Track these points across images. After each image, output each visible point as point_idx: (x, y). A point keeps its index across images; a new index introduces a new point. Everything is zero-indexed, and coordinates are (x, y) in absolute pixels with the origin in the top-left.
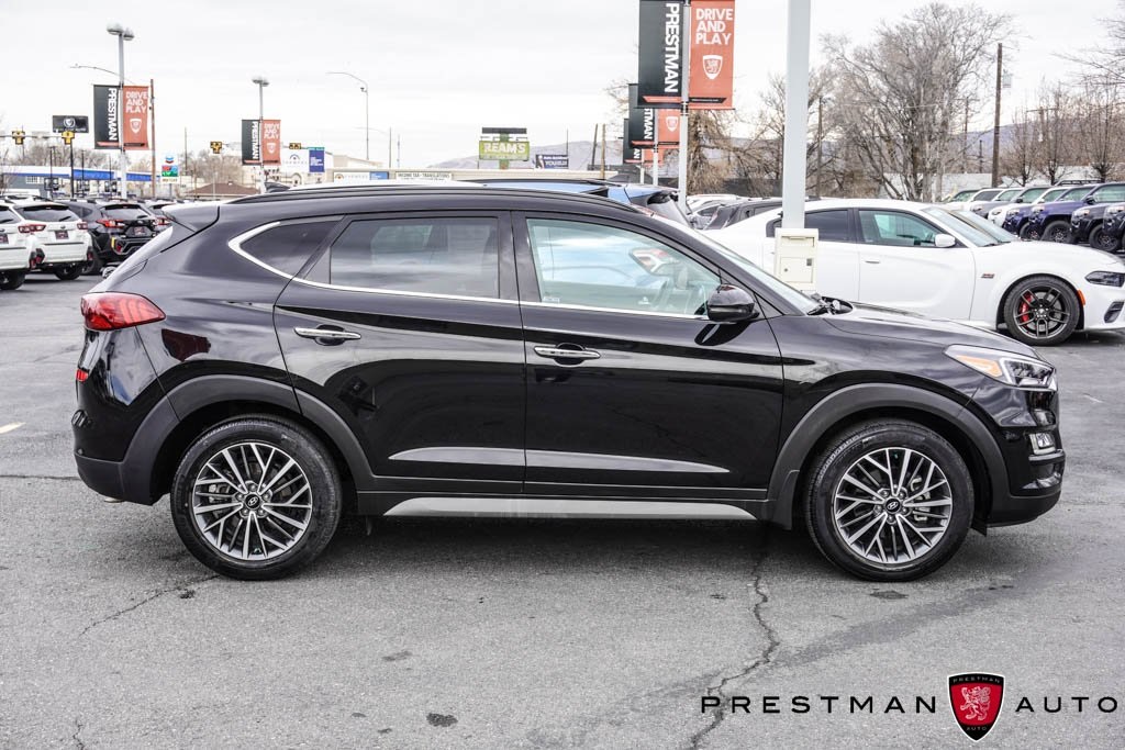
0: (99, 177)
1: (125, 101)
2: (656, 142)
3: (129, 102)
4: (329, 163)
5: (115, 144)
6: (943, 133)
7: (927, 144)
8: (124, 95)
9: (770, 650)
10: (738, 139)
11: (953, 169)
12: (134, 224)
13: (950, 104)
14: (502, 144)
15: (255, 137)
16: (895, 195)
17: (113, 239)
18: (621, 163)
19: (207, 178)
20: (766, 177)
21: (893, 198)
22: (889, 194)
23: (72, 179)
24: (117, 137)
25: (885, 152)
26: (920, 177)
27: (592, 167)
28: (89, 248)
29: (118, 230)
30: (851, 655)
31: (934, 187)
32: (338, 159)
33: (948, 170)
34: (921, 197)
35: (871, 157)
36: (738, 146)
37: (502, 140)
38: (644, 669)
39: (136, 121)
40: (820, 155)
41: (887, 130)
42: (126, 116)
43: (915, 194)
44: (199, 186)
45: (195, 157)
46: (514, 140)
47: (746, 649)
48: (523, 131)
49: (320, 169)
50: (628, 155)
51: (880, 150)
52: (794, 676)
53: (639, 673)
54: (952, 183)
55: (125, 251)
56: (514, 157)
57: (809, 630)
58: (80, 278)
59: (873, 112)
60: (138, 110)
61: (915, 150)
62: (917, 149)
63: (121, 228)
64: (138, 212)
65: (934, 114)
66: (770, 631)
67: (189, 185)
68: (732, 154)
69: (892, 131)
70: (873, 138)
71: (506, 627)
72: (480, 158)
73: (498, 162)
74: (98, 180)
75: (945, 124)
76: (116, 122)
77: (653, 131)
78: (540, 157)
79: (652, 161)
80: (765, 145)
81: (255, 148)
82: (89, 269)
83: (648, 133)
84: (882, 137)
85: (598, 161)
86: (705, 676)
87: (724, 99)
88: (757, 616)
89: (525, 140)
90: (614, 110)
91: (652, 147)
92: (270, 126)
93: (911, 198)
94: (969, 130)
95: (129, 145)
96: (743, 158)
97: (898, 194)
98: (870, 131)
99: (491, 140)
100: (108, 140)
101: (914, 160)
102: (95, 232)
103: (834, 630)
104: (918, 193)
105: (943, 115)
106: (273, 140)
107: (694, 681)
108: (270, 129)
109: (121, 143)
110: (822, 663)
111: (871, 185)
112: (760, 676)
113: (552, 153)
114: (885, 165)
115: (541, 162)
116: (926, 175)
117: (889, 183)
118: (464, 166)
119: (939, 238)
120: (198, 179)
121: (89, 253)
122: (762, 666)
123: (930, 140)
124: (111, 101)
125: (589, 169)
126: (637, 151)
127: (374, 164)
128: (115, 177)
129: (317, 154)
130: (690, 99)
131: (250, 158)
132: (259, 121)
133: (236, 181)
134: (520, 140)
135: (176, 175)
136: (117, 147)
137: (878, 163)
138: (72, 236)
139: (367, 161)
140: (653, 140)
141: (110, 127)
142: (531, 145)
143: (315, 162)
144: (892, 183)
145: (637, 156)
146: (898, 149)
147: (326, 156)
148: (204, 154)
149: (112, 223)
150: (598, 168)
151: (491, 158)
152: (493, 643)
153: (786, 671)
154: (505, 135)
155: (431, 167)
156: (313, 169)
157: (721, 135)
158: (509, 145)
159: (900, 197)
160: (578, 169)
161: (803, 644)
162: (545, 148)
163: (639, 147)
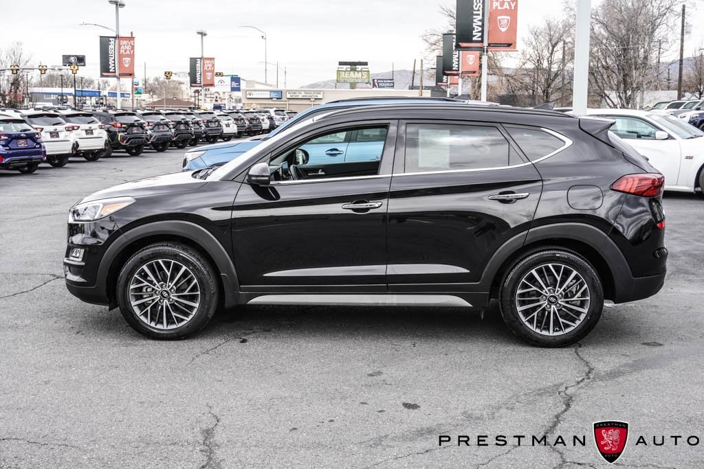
0: (92, 94)
1: (120, 46)
2: (460, 72)
3: (122, 47)
4: (243, 85)
5: (113, 74)
6: (645, 64)
7: (634, 71)
8: (119, 42)
9: (589, 372)
10: (508, 69)
11: (651, 88)
12: (132, 125)
13: (649, 45)
14: (352, 72)
15: (198, 69)
16: (612, 105)
17: (120, 135)
18: (434, 85)
19: (159, 95)
20: (526, 93)
21: (610, 107)
22: (608, 104)
23: (75, 96)
24: (115, 69)
25: (605, 77)
26: (629, 93)
27: (412, 88)
28: (106, 141)
29: (123, 129)
30: (636, 375)
31: (638, 99)
32: (248, 82)
33: (648, 88)
34: (630, 106)
35: (596, 80)
36: (508, 73)
37: (352, 70)
38: (519, 381)
39: (127, 59)
40: (563, 79)
41: (606, 62)
42: (121, 56)
43: (625, 104)
44: (155, 100)
45: (151, 81)
46: (359, 69)
47: (575, 372)
48: (366, 64)
49: (238, 89)
50: (439, 80)
51: (602, 75)
52: (606, 386)
53: (516, 383)
54: (650, 97)
55: (127, 143)
56: (360, 81)
57: (609, 362)
58: (100, 159)
59: (598, 50)
60: (128, 52)
61: (625, 75)
62: (627, 75)
63: (124, 128)
64: (135, 118)
65: (639, 52)
66: (587, 363)
67: (148, 100)
68: (504, 78)
69: (610, 62)
70: (598, 68)
71: (433, 359)
72: (338, 81)
73: (349, 85)
74: (91, 97)
75: (646, 58)
76: (114, 60)
77: (458, 64)
78: (376, 81)
79: (458, 84)
80: (526, 72)
81: (198, 76)
82: (104, 154)
83: (455, 66)
84: (603, 67)
85: (417, 83)
86: (555, 385)
87: (511, 44)
88: (578, 355)
89: (367, 70)
90: (426, 49)
91: (457, 75)
92: (208, 62)
93: (623, 107)
94: (661, 61)
95: (122, 75)
96: (512, 81)
97: (614, 105)
98: (596, 64)
99: (344, 69)
100: (109, 72)
101: (625, 82)
102: (108, 131)
103: (624, 362)
104: (628, 104)
105: (645, 52)
106: (209, 71)
107: (549, 388)
108: (208, 64)
109: (117, 74)
110: (621, 379)
111: (595, 98)
112: (587, 386)
113: (383, 78)
114: (605, 85)
115: (376, 84)
116: (633, 92)
117: (608, 97)
118: (324, 86)
119: (659, 134)
120: (154, 96)
121: (106, 144)
122: (586, 380)
123: (635, 69)
124: (111, 47)
125: (410, 89)
126: (445, 77)
127: (271, 86)
128: (101, 95)
129: (236, 79)
130: (489, 45)
131: (195, 82)
132: (201, 58)
133: (178, 97)
134: (363, 70)
135: (141, 93)
136: (115, 76)
137: (600, 84)
138: (96, 133)
139: (266, 84)
140: (458, 70)
141: (110, 63)
142: (370, 73)
143: (235, 84)
144: (610, 96)
145: (445, 80)
146: (614, 75)
147: (241, 81)
148: (157, 79)
149: (119, 125)
150: (417, 88)
151: (345, 82)
152: (428, 368)
153: (601, 383)
154: (354, 67)
155: (302, 87)
156: (233, 89)
157: (497, 66)
158: (356, 73)
159: (615, 106)
160: (403, 89)
161: (608, 369)
162: (377, 75)
163: (448, 75)
